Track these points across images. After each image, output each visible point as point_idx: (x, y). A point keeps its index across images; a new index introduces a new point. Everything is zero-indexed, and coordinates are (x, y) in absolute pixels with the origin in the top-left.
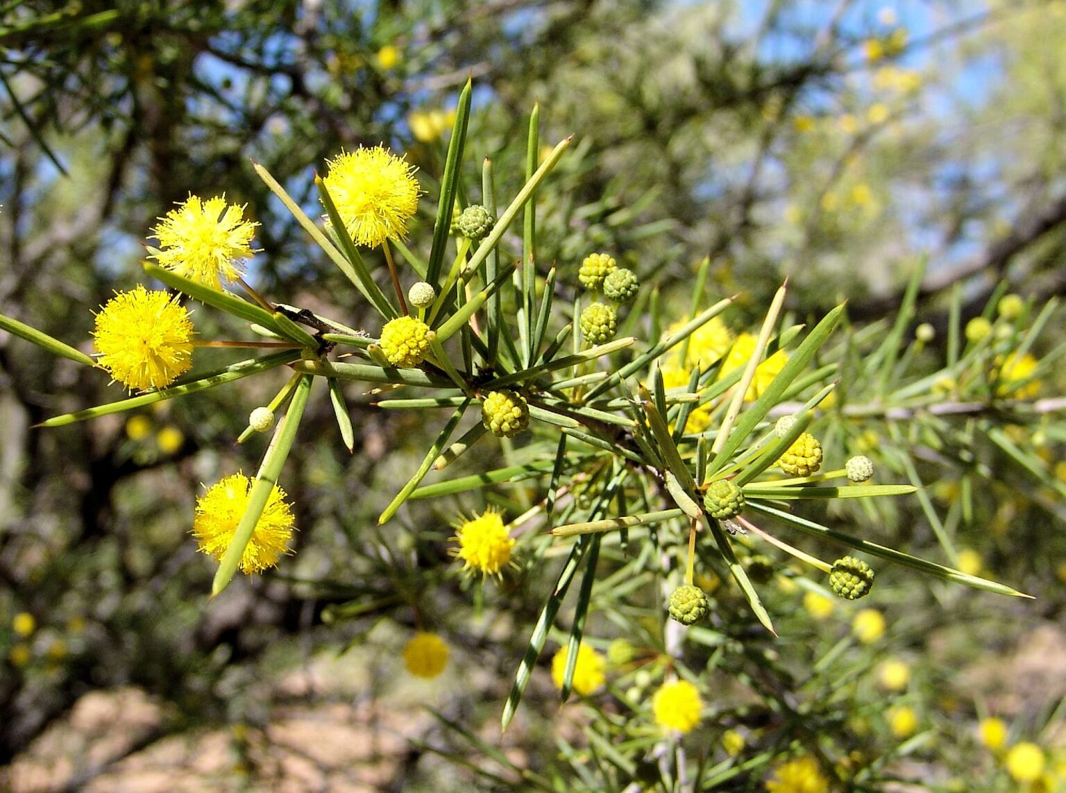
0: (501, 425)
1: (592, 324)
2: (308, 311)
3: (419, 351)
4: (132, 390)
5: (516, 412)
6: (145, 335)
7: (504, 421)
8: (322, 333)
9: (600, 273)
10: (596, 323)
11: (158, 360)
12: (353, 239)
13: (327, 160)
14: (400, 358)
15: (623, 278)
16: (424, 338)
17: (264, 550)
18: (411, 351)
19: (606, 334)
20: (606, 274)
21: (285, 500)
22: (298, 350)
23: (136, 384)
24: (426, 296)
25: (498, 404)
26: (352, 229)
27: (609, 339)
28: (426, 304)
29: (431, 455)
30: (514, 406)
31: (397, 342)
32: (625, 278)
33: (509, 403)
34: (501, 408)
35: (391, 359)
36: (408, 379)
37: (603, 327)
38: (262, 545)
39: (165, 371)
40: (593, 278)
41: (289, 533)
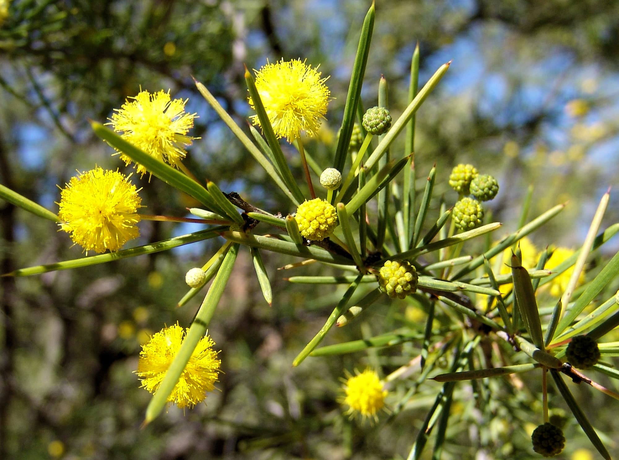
0: (395, 287)
1: (464, 214)
2: (236, 193)
3: (327, 226)
4: (88, 251)
5: (408, 276)
6: (101, 204)
7: (398, 284)
8: (247, 211)
9: (467, 178)
10: (467, 213)
11: (111, 227)
12: (275, 133)
13: (255, 70)
14: (311, 232)
15: (486, 180)
16: (331, 216)
17: (195, 388)
18: (321, 226)
19: (475, 222)
20: (471, 179)
21: (214, 348)
22: (227, 227)
23: (92, 246)
24: (335, 179)
25: (393, 270)
26: (274, 125)
27: (477, 225)
28: (335, 185)
29: (333, 315)
30: (407, 272)
31: (309, 218)
32: (488, 180)
33: (402, 269)
34: (396, 273)
35: (304, 233)
36: (315, 255)
37: (473, 217)
38: (194, 384)
39: (117, 236)
40: (461, 182)
41: (216, 374)
